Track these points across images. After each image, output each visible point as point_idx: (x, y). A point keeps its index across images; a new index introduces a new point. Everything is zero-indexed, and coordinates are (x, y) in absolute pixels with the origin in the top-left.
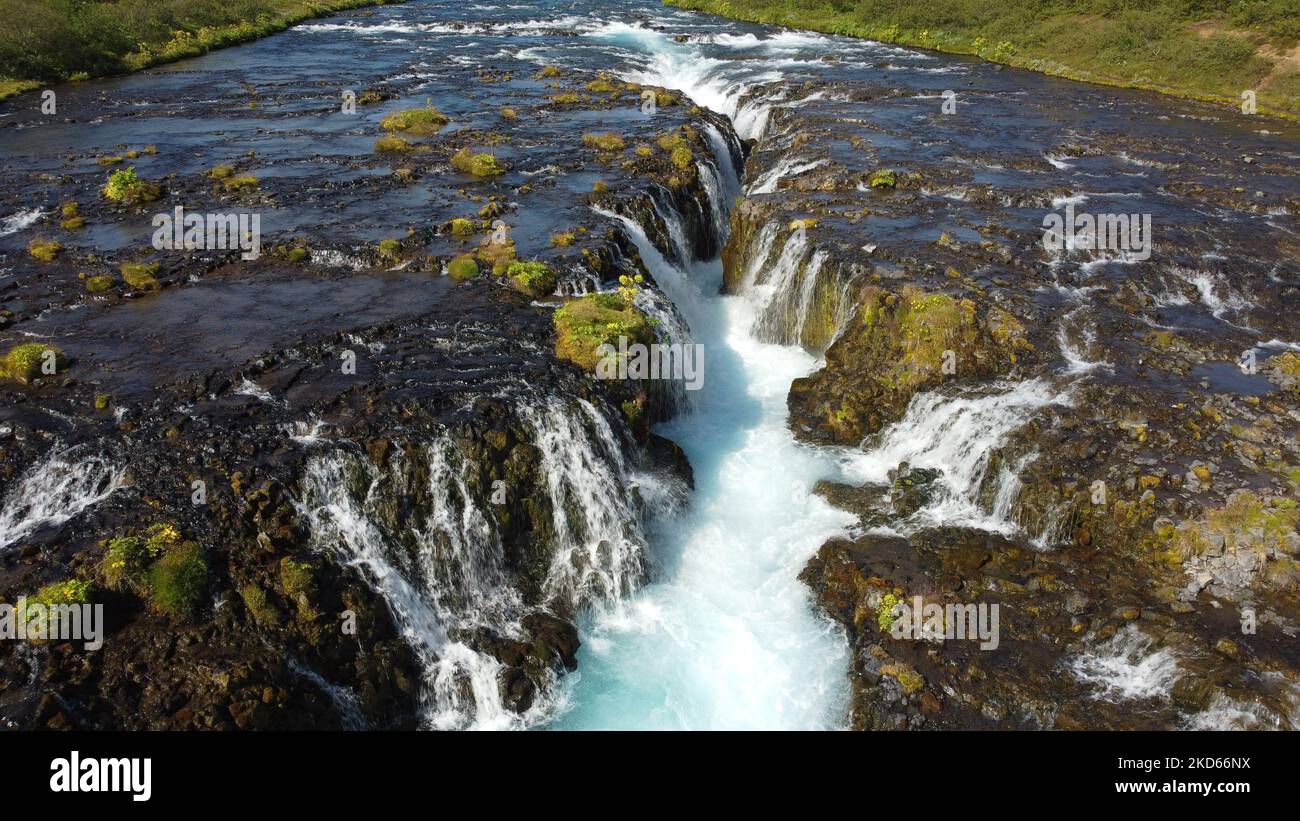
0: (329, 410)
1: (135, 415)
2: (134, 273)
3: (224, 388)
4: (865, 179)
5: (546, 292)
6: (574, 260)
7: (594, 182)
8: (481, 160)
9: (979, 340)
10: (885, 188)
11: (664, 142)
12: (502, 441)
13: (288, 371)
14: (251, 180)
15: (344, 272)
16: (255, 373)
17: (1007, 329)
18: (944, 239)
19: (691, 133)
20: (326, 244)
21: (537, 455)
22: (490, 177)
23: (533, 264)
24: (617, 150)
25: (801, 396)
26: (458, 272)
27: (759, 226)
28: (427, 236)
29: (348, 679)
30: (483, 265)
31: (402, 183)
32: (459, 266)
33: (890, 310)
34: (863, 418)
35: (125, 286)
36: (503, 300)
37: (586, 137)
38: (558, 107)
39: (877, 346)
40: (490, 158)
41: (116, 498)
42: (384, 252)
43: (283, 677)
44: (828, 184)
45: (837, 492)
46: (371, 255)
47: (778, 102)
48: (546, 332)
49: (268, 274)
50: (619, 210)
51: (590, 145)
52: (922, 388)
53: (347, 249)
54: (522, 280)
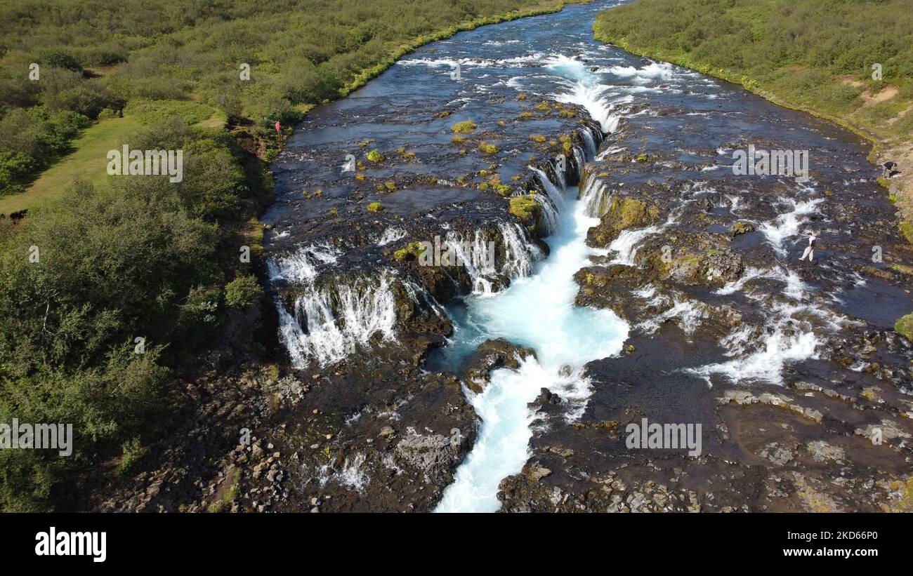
0: (450, 222)
1: (405, 220)
2: (390, 185)
3: (424, 215)
4: (635, 157)
5: (509, 195)
6: (519, 185)
7: (531, 156)
8: (490, 147)
9: (645, 215)
10: (642, 161)
11: (562, 139)
12: (493, 232)
13: (438, 212)
14: (412, 154)
15: (448, 186)
16: (431, 212)
17: (653, 211)
18: (649, 182)
19: (575, 134)
20: (442, 178)
21: (502, 237)
22: (493, 154)
23: (505, 186)
24: (543, 142)
25: (591, 232)
26: (482, 188)
27: (590, 174)
28: (472, 175)
29: (456, 279)
30: (490, 186)
31: (462, 156)
32: (483, 186)
33: (620, 205)
34: (607, 238)
35: (388, 189)
36: (496, 196)
37: (532, 136)
38: (522, 119)
39: (615, 216)
40: (493, 147)
41: (405, 237)
42: (459, 181)
43: (444, 275)
44: (621, 159)
45: (592, 258)
46: (455, 181)
47: (625, 115)
48: (507, 206)
49: (425, 186)
50: (538, 168)
51: (532, 140)
52: (624, 229)
53: (448, 179)
54: (502, 191)
